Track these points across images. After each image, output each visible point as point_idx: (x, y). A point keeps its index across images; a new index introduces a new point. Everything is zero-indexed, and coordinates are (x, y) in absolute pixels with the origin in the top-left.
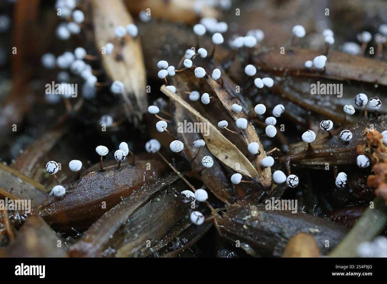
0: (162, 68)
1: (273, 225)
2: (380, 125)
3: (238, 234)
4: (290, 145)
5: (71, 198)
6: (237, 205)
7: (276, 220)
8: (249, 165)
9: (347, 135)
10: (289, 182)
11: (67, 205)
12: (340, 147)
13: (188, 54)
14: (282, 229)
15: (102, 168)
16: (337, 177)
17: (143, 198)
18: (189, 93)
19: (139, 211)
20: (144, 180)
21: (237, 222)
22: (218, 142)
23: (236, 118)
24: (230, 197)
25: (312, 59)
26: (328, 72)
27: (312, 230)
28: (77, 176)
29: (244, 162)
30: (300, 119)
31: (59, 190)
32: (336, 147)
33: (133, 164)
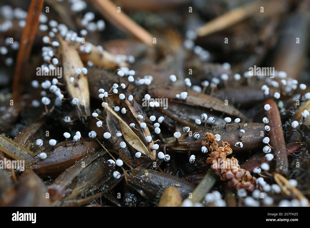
0: (101, 93)
1: (156, 181)
2: (213, 131)
3: (137, 185)
4: (166, 138)
5: (49, 160)
6: (137, 169)
7: (158, 178)
8: (145, 148)
9: (197, 135)
10: (166, 158)
11: (46, 164)
12: (192, 141)
13: (115, 86)
14: (161, 183)
15: (66, 145)
16: (191, 157)
17: (88, 162)
18: (114, 107)
19: (85, 169)
20: (88, 152)
21: (137, 178)
22: (129, 134)
23: (139, 122)
24: (132, 165)
25: (180, 94)
26: (187, 101)
27: (177, 185)
28: (53, 148)
29: (142, 146)
30: (170, 125)
31: (43, 155)
32: (190, 141)
33: (82, 144)
